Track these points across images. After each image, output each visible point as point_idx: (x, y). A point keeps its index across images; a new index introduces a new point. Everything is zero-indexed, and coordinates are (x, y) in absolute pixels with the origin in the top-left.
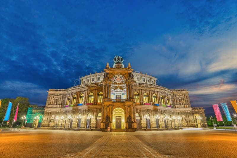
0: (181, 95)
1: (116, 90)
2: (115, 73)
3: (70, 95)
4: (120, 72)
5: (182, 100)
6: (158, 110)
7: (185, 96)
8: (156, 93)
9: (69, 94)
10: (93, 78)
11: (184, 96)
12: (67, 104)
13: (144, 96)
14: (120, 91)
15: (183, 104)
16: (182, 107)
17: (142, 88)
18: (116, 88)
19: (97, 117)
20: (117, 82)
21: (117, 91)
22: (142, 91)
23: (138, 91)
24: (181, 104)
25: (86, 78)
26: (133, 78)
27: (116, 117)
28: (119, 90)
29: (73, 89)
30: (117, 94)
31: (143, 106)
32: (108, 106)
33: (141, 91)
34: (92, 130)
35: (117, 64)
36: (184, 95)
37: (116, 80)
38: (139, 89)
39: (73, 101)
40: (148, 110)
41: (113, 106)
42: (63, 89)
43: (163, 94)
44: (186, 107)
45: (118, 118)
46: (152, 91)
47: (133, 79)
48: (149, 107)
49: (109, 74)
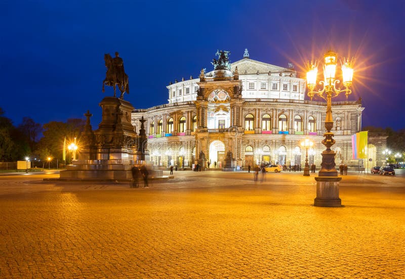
0: (341, 111)
1: (218, 113)
2: (214, 87)
3: (154, 119)
4: (221, 84)
5: (341, 121)
6: (286, 141)
7: (350, 114)
8: (287, 113)
9: (152, 118)
10: (187, 87)
11: (346, 113)
12: (151, 133)
13: (264, 119)
14: (224, 114)
15: (343, 129)
16: (339, 134)
17: (260, 108)
18: (217, 109)
19: (192, 152)
20: (220, 100)
21: (218, 115)
22: (259, 113)
23: (253, 113)
24: (338, 128)
25: (177, 87)
26: (240, 94)
27: (218, 152)
28: (221, 112)
29: (157, 111)
30: (219, 119)
31: (259, 136)
32: (203, 139)
33: (257, 112)
34: (185, 169)
35: (217, 71)
36: (348, 112)
37: (218, 97)
38: (255, 109)
39: (158, 129)
40: (266, 141)
41: (210, 138)
42: (142, 110)
43: (300, 114)
44: (345, 133)
45: (220, 153)
46: (279, 110)
47: (240, 96)
48: (270, 137)
49: (204, 89)
